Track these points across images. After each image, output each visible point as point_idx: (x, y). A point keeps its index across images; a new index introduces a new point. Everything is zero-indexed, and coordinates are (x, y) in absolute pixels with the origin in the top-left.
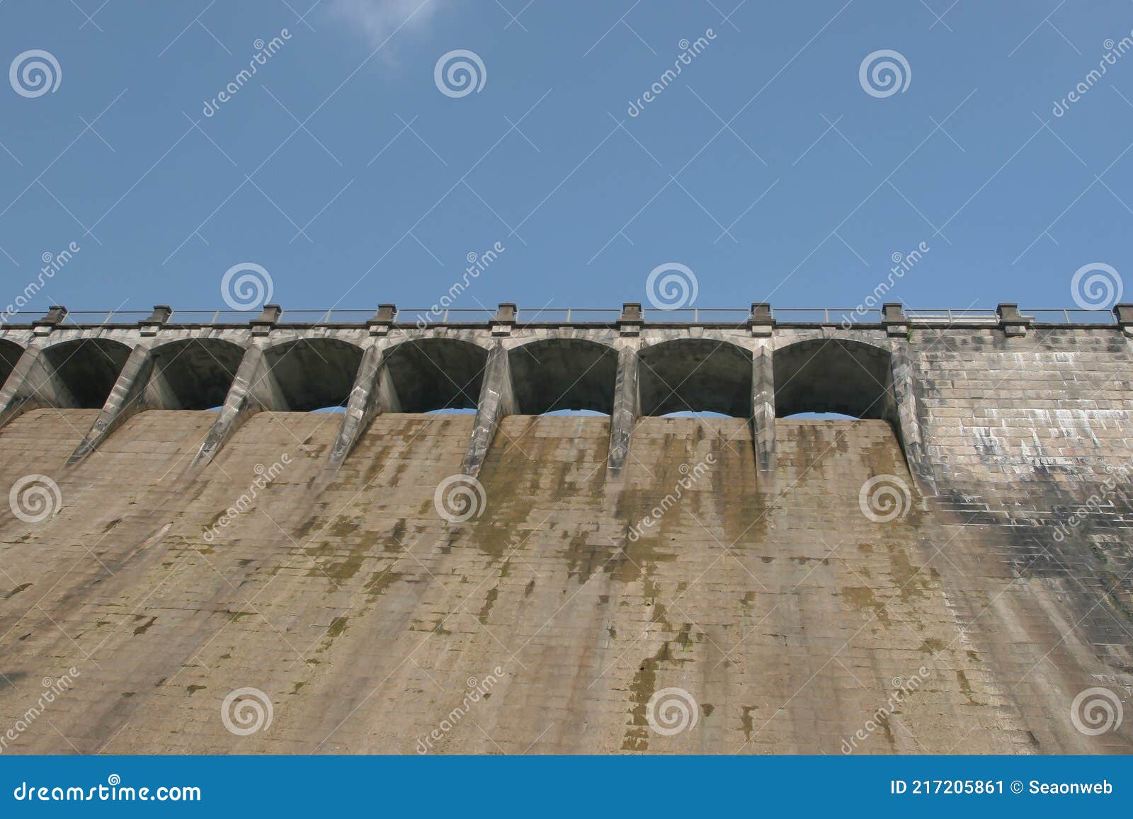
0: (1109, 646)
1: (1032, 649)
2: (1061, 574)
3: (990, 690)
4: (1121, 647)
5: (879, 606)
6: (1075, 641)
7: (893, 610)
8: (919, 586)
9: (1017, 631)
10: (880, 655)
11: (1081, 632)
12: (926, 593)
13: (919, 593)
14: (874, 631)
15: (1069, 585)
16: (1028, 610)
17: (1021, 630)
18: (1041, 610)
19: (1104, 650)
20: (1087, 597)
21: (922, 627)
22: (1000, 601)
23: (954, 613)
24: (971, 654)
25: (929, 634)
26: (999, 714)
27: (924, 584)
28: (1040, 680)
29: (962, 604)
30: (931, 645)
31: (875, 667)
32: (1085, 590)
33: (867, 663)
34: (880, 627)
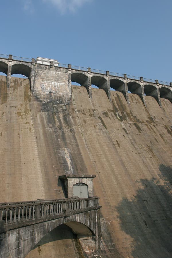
0: (50, 124)
1: (40, 124)
2: (48, 112)
3: (33, 130)
4: (51, 124)
5: (22, 116)
6: (46, 123)
7: (24, 117)
8: (28, 113)
9: (39, 121)
10: (20, 124)
11: (47, 122)
12: (29, 114)
13: (28, 114)
14: (20, 120)
15: (48, 114)
16: (41, 117)
17: (40, 121)
18: (43, 118)
19: (49, 125)
20: (50, 116)
21: (27, 120)
22: (38, 116)
23: (32, 118)
24: (32, 124)
25: (27, 121)
26: (33, 134)
27: (29, 112)
28: (40, 129)
29: (33, 116)
30: (27, 123)
31: (19, 126)
32: (50, 115)
33: (18, 125)
34: (21, 119)
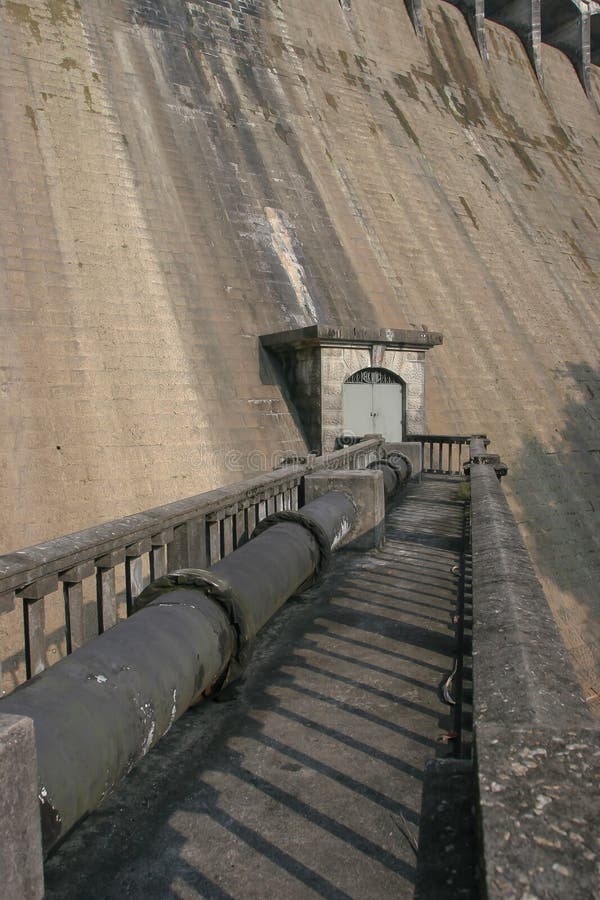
0: (181, 87)
1: (135, 79)
2: (162, 28)
3: (104, 103)
4: (187, 88)
5: (34, 25)
6: (162, 78)
7: (45, 30)
8: (65, 14)
9: (127, 64)
10: (32, 64)
11: (167, 74)
12: (70, 21)
13: (65, 20)
14: (29, 44)
15: (166, 36)
16: (137, 49)
17: (130, 64)
18: (146, 52)
19: (177, 89)
20: (176, 49)
21: (63, 48)
22: (120, 39)
23: (87, 41)
24: (95, 75)
25: (68, 54)
26: (108, 121)
27: (69, 12)
28: (136, 102)
29: (94, 35)
30: (68, 63)
31: (27, 73)
32: (175, 44)
33: (22, 68)
34: (33, 40)
